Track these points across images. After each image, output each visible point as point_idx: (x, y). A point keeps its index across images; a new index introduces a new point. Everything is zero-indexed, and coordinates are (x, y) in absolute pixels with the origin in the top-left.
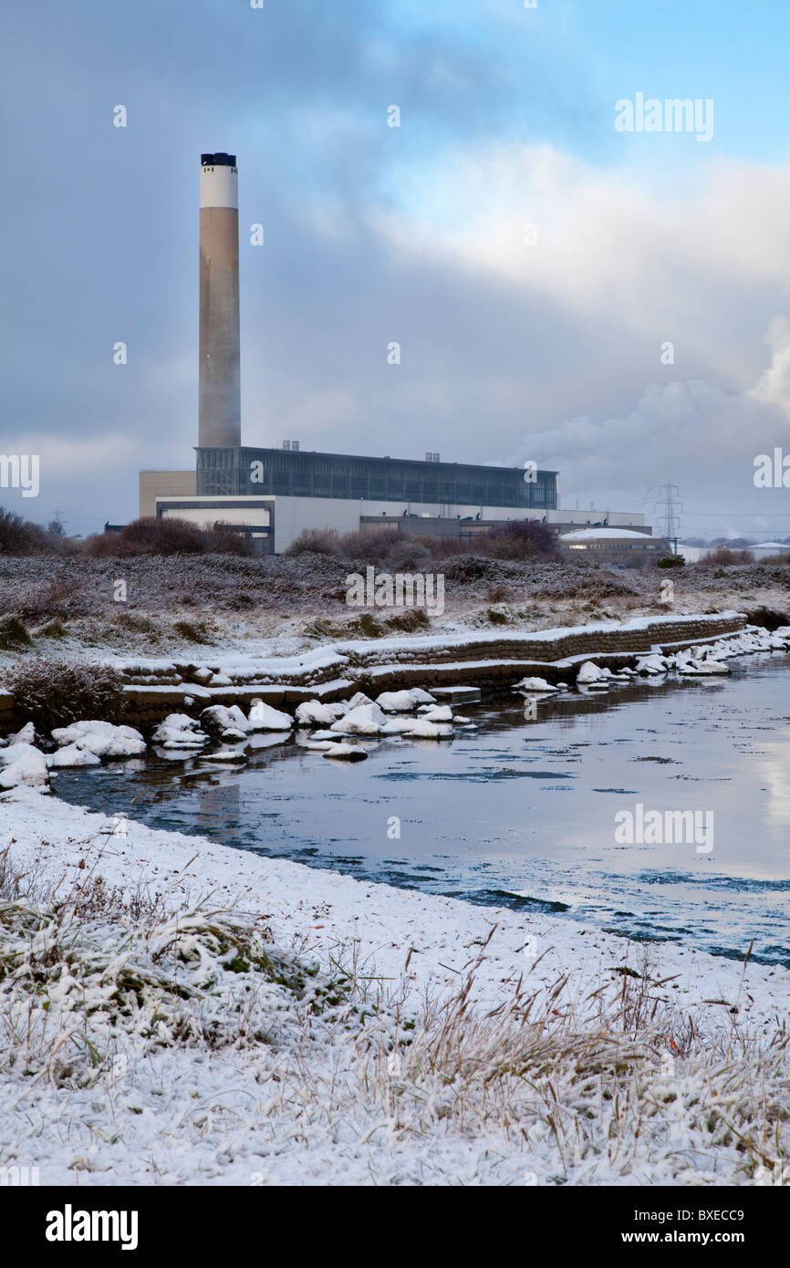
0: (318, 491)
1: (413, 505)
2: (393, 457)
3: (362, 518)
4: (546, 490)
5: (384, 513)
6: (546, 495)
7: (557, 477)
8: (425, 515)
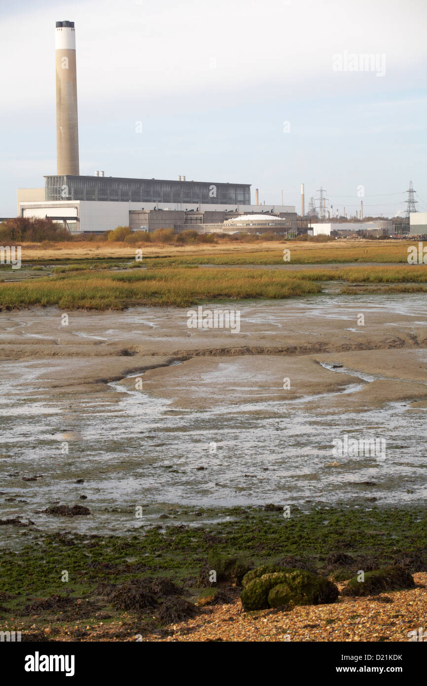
0: (112, 198)
1: (159, 204)
2: (156, 178)
3: (130, 211)
4: (244, 194)
5: (143, 209)
6: (244, 196)
7: (251, 187)
8: (166, 209)
